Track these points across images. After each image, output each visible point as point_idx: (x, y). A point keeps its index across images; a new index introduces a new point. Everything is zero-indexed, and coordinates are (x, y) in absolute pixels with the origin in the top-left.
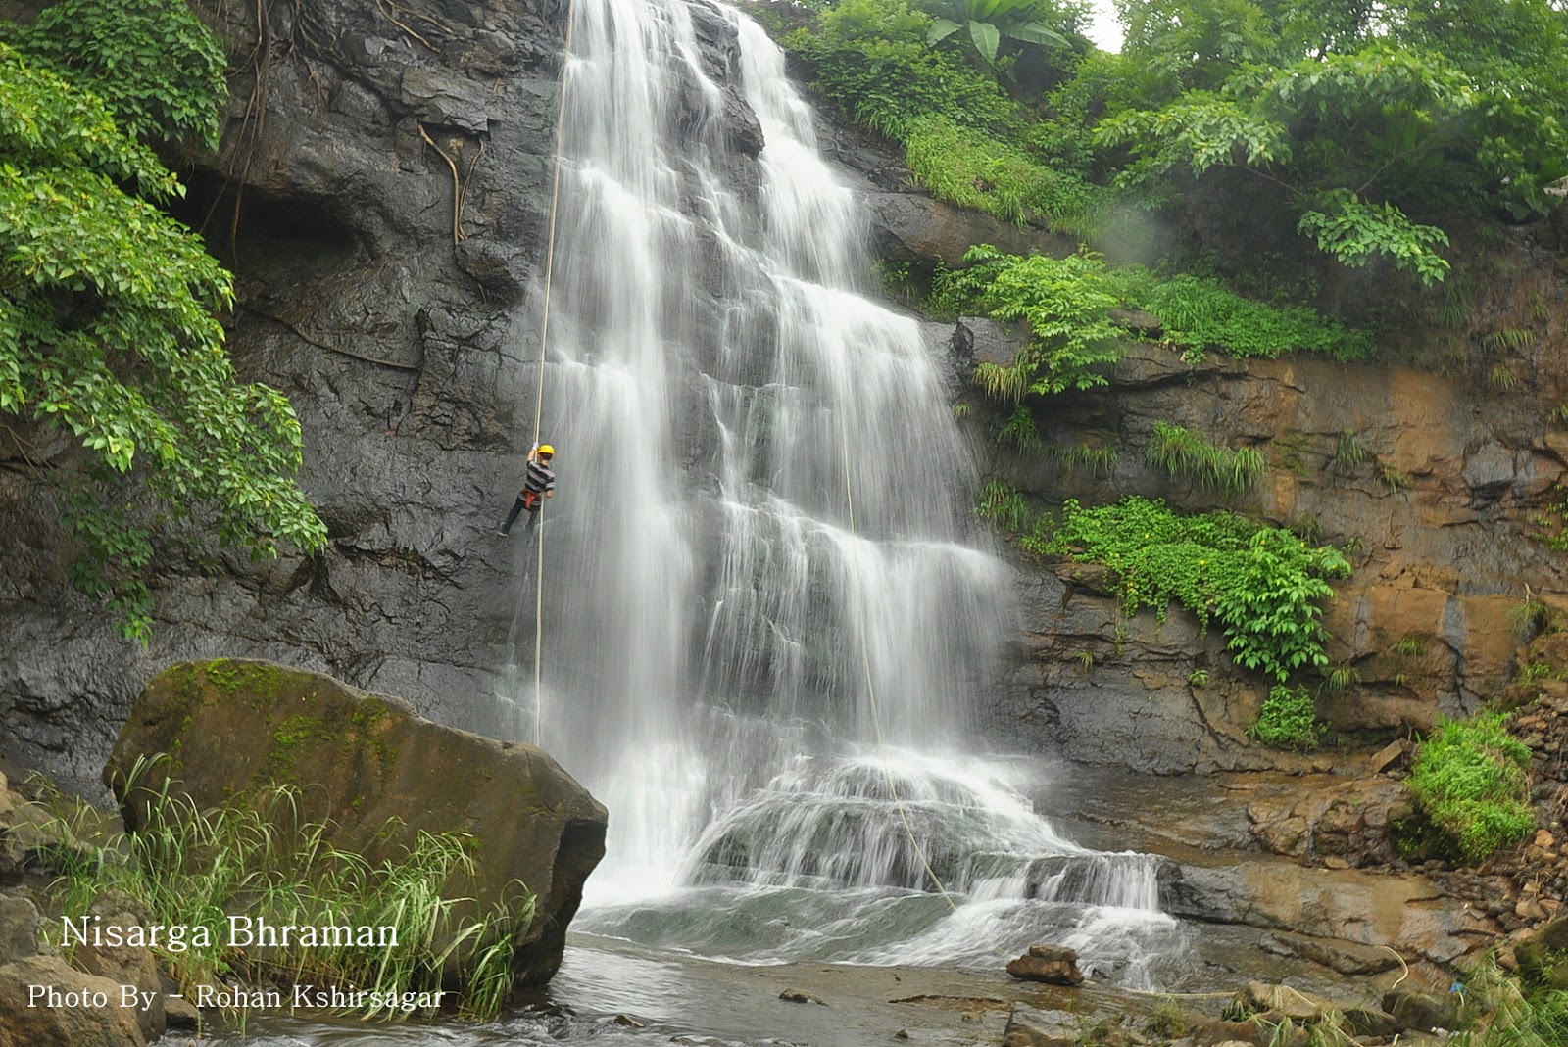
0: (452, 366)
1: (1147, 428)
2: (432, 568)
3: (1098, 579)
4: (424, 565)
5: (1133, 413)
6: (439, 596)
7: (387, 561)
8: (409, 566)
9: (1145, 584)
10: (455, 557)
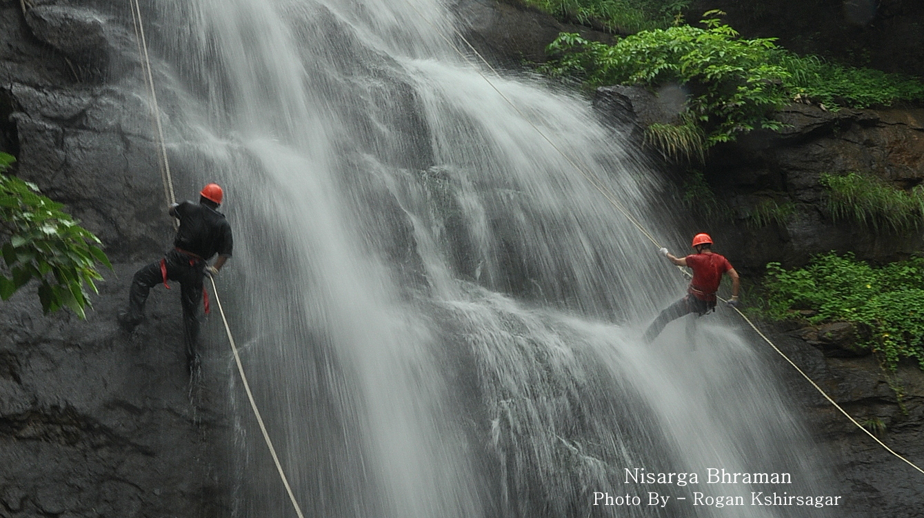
0: (61, 153)
1: (813, 182)
2: (104, 430)
3: (850, 337)
4: (89, 428)
5: (795, 169)
6: (123, 470)
7: (29, 431)
8: (67, 434)
9: (896, 333)
10: (131, 409)
